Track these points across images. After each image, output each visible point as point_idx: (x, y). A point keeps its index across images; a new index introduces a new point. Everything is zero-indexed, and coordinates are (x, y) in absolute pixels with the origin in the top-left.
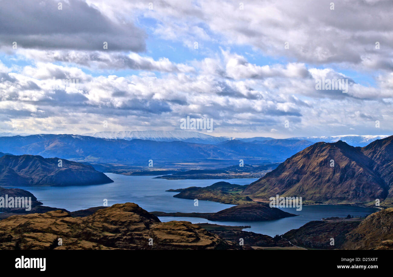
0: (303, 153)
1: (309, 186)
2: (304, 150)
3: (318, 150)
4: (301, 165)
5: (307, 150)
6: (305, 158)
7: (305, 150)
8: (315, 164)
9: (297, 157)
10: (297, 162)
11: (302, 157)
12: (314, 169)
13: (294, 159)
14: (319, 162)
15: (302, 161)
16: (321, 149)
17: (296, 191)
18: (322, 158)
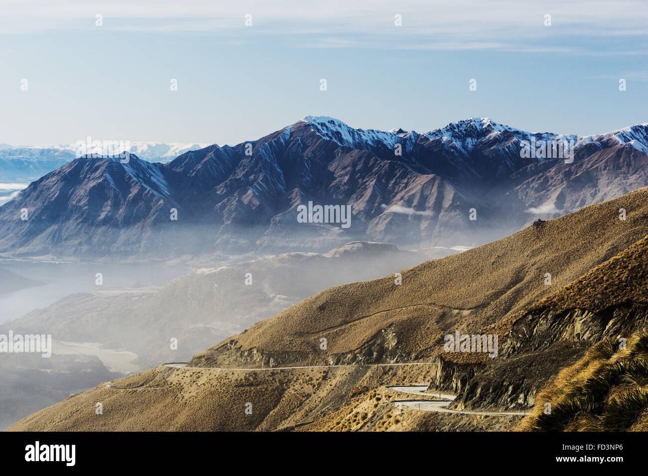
0: (60, 172)
1: (69, 232)
2: (62, 167)
3: (88, 168)
4: (56, 194)
5: (67, 168)
6: (63, 182)
7: (64, 168)
8: (82, 192)
9: (50, 180)
10: (49, 189)
11: (58, 181)
12: (80, 201)
13: (43, 183)
14: (88, 189)
15: (57, 187)
16: (91, 167)
17: (48, 241)
18: (94, 181)
